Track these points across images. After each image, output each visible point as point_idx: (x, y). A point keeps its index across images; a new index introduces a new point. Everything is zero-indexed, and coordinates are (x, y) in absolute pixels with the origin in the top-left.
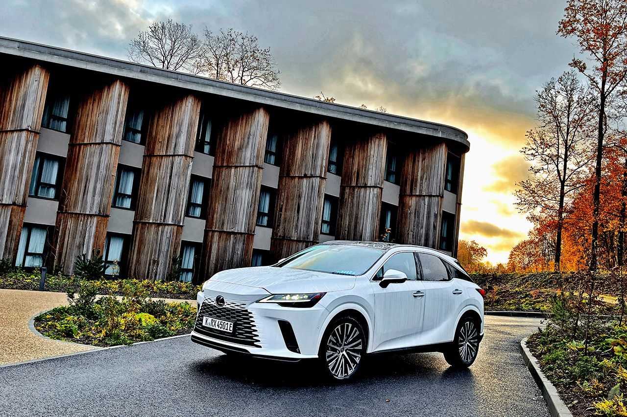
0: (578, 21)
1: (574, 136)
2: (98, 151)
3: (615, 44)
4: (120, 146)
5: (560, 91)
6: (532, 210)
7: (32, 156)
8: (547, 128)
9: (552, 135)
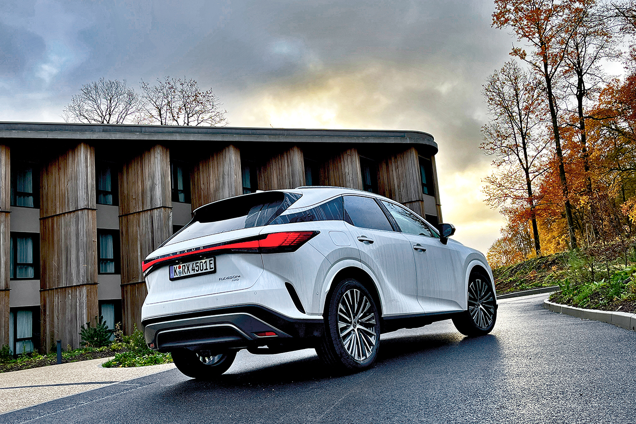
0: (509, 11)
1: (527, 123)
2: (73, 220)
3: (548, 27)
4: (95, 210)
5: (505, 82)
6: (503, 204)
7: (7, 238)
8: (500, 120)
9: (506, 126)
